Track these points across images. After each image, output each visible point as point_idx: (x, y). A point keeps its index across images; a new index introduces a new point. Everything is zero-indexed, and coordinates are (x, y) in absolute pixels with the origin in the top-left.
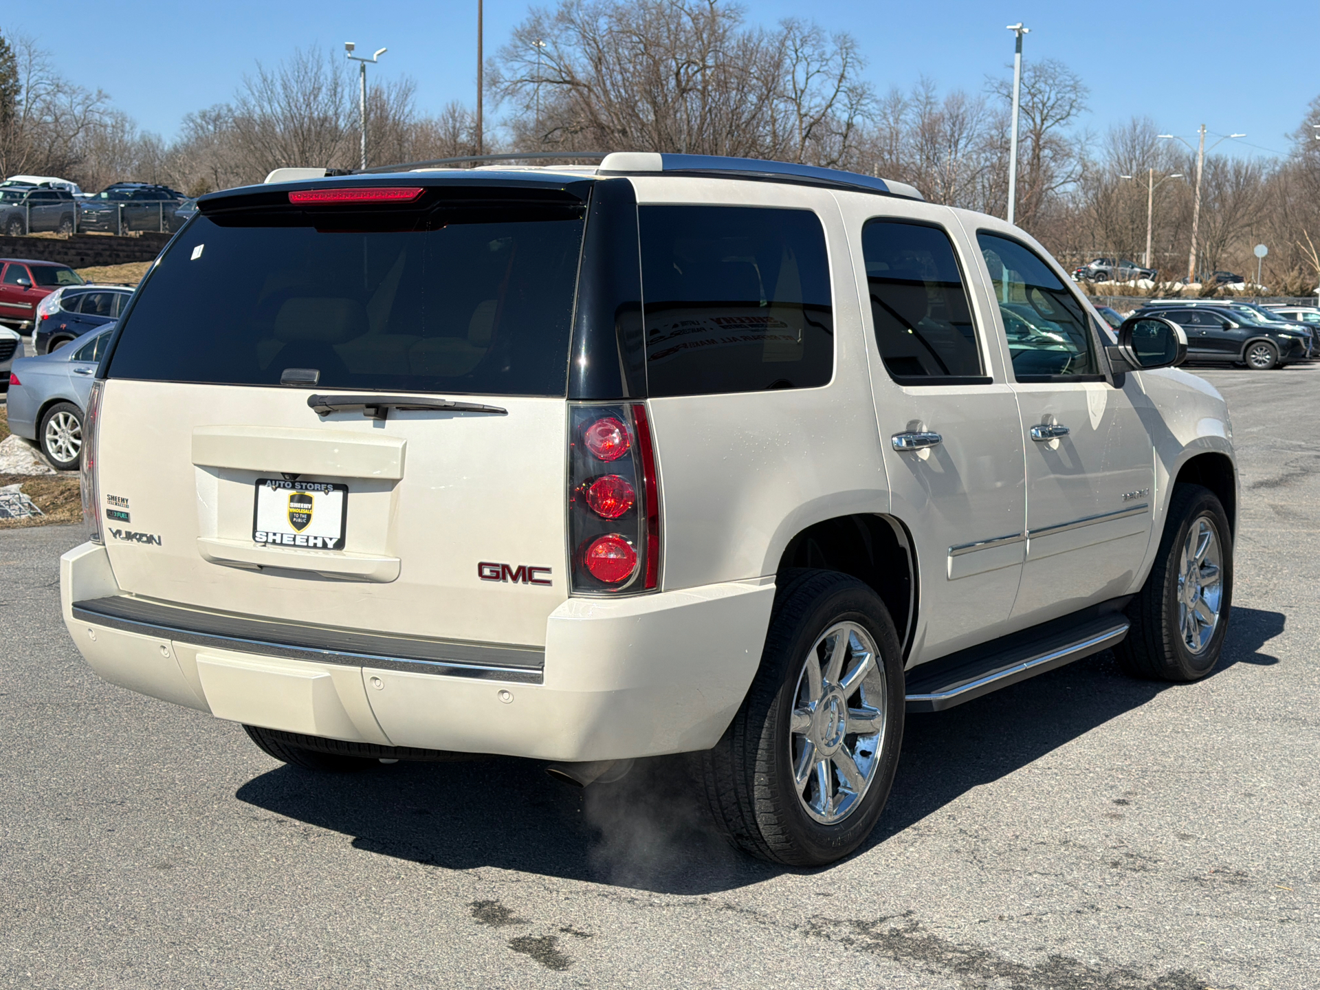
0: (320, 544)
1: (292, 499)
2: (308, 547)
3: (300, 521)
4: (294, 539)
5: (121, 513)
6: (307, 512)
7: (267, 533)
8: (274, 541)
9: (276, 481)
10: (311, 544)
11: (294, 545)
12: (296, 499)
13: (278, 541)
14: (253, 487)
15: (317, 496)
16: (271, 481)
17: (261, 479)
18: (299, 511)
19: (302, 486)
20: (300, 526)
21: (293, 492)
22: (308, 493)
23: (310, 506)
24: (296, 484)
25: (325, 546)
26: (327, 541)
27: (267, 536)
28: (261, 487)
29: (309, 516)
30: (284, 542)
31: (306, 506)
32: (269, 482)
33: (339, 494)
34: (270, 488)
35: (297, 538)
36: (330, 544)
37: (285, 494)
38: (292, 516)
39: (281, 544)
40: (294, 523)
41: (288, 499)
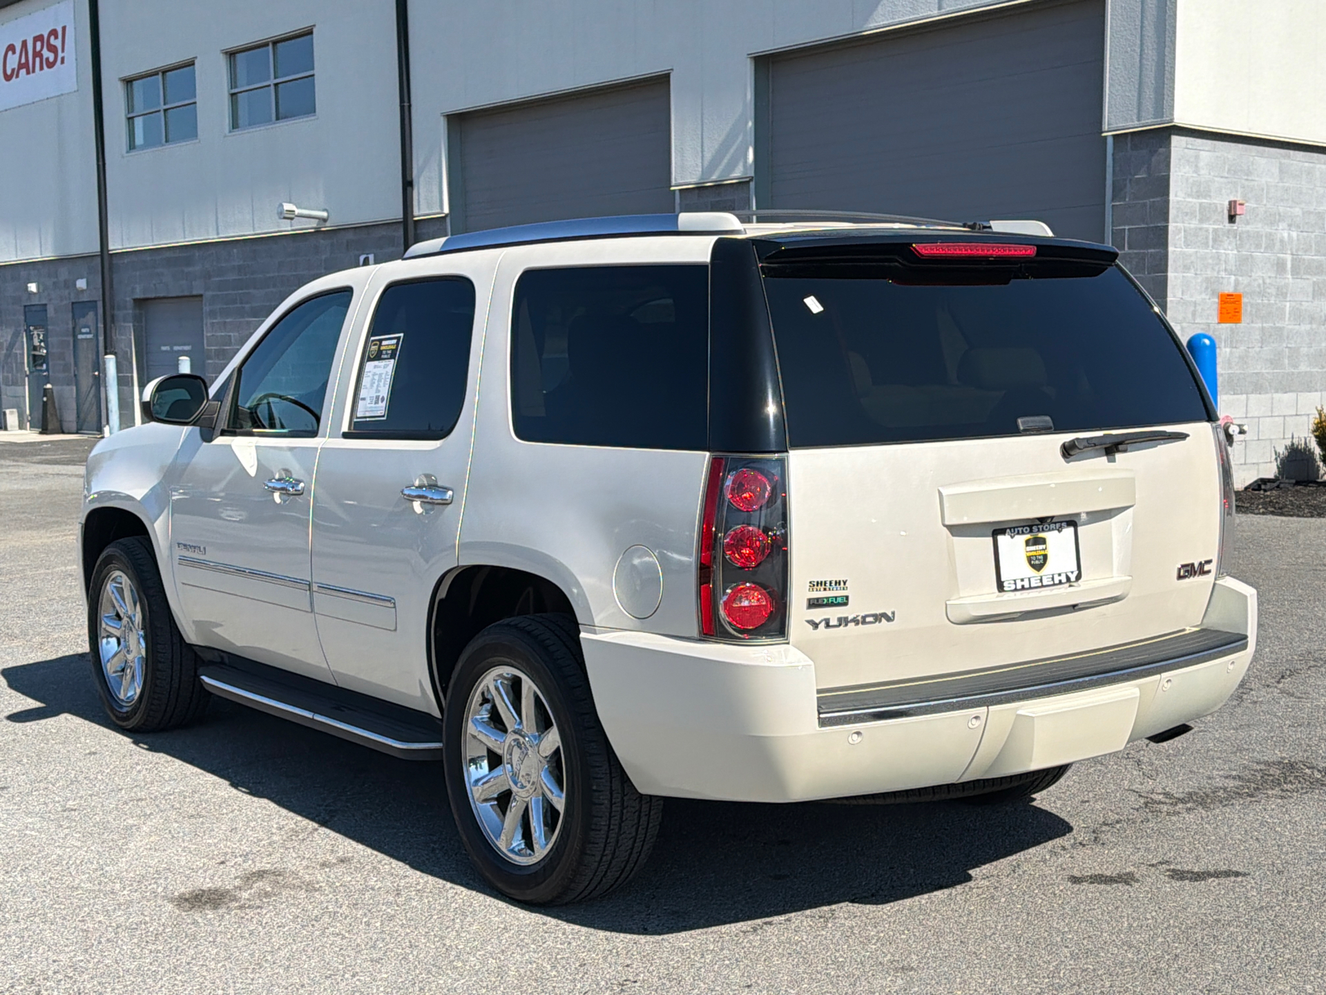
0: (1064, 580)
1: (1028, 543)
2: (1054, 585)
3: (1038, 563)
4: (1041, 580)
5: (836, 597)
6: (1043, 553)
7: (1015, 581)
8: (1023, 586)
9: (1014, 528)
10: (1056, 581)
11: (1043, 586)
12: (1031, 543)
13: (1027, 586)
14: (990, 540)
15: (1050, 536)
16: (1010, 529)
17: (998, 530)
18: (1034, 553)
19: (1039, 529)
20: (1038, 568)
21: (1028, 536)
22: (1041, 535)
23: (1044, 546)
24: (1034, 528)
25: (1068, 579)
26: (1070, 575)
27: (1015, 584)
28: (1000, 538)
29: (1045, 557)
30: (1032, 586)
31: (1041, 547)
32: (1008, 530)
33: (1071, 529)
34: (1009, 537)
35: (1044, 578)
36: (1073, 578)
37: (1021, 539)
38: (1030, 559)
39: (1030, 588)
40: (1033, 566)
41: (1024, 544)
